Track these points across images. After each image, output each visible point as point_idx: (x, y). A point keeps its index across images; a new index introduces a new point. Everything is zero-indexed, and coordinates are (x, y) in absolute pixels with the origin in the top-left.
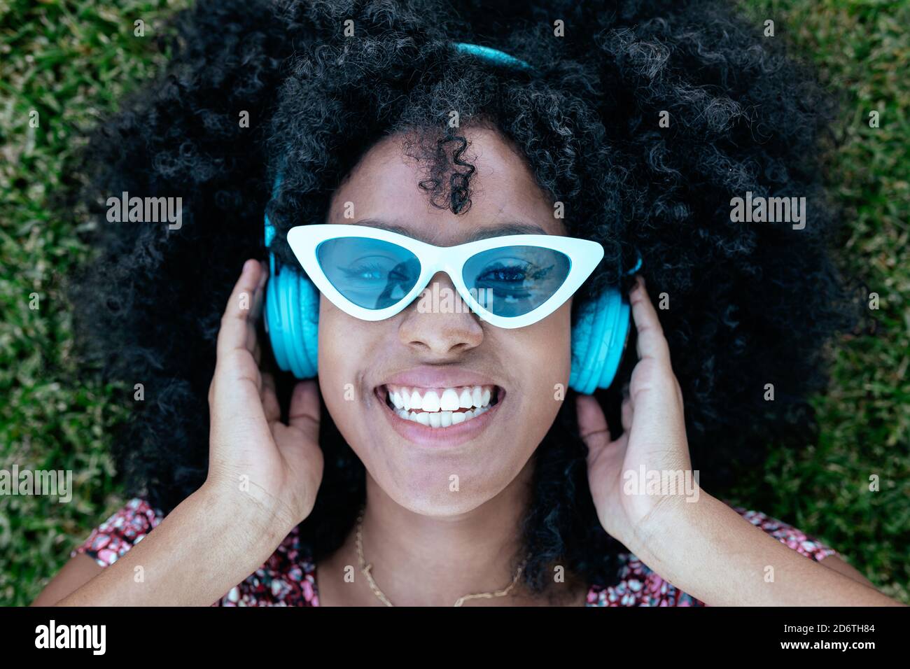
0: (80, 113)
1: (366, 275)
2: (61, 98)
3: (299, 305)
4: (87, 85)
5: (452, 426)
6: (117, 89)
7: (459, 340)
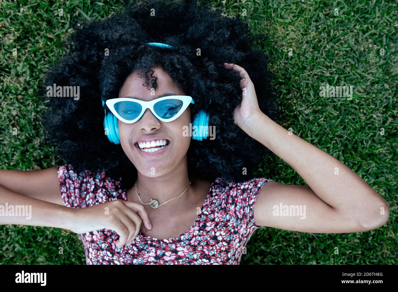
0: (43, 67)
1: (129, 112)
2: (36, 62)
3: (114, 123)
4: (44, 57)
5: (155, 152)
6: (54, 58)
7: (153, 127)
